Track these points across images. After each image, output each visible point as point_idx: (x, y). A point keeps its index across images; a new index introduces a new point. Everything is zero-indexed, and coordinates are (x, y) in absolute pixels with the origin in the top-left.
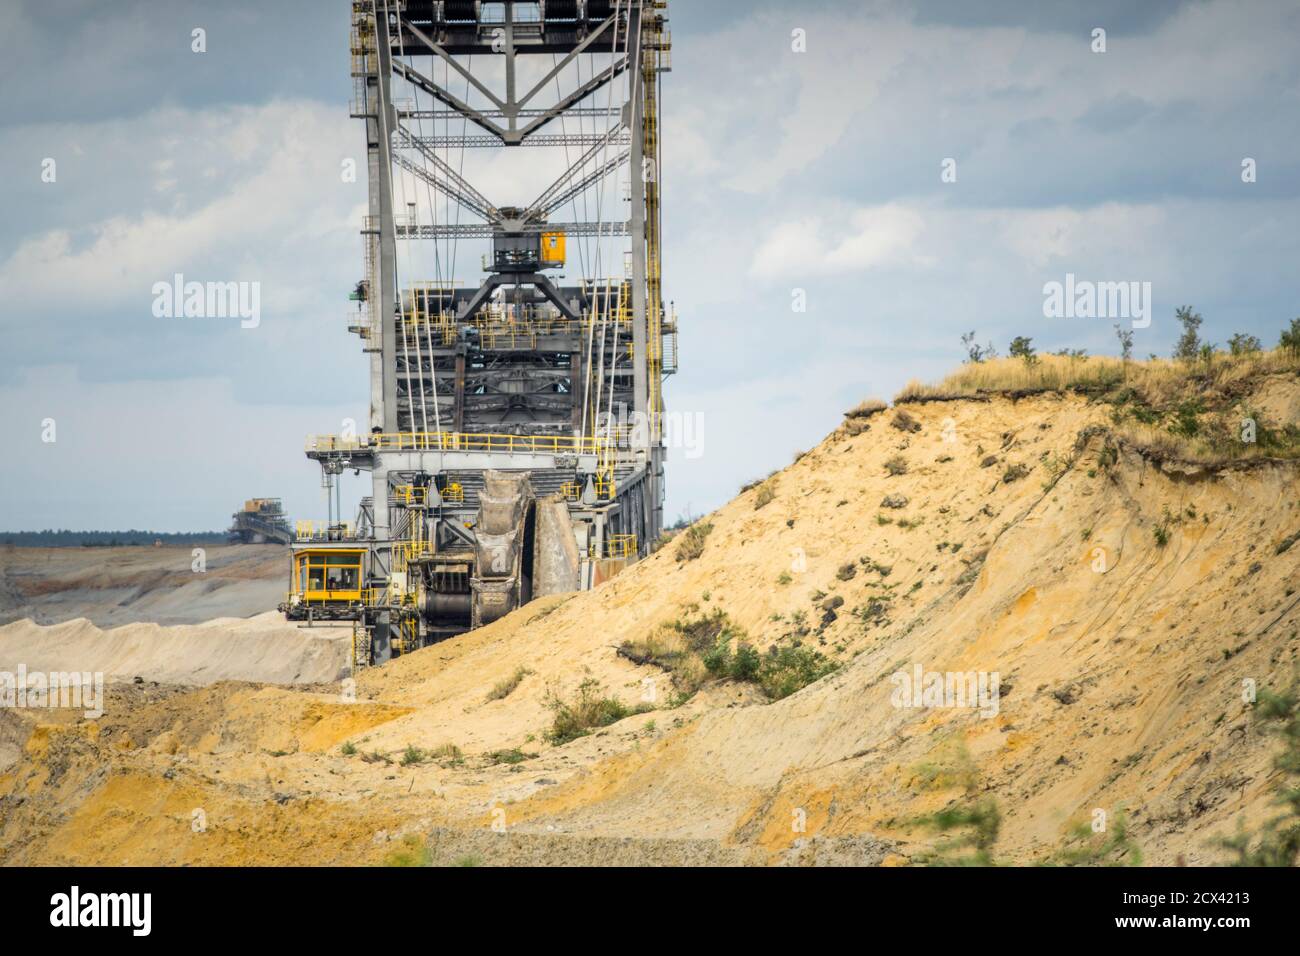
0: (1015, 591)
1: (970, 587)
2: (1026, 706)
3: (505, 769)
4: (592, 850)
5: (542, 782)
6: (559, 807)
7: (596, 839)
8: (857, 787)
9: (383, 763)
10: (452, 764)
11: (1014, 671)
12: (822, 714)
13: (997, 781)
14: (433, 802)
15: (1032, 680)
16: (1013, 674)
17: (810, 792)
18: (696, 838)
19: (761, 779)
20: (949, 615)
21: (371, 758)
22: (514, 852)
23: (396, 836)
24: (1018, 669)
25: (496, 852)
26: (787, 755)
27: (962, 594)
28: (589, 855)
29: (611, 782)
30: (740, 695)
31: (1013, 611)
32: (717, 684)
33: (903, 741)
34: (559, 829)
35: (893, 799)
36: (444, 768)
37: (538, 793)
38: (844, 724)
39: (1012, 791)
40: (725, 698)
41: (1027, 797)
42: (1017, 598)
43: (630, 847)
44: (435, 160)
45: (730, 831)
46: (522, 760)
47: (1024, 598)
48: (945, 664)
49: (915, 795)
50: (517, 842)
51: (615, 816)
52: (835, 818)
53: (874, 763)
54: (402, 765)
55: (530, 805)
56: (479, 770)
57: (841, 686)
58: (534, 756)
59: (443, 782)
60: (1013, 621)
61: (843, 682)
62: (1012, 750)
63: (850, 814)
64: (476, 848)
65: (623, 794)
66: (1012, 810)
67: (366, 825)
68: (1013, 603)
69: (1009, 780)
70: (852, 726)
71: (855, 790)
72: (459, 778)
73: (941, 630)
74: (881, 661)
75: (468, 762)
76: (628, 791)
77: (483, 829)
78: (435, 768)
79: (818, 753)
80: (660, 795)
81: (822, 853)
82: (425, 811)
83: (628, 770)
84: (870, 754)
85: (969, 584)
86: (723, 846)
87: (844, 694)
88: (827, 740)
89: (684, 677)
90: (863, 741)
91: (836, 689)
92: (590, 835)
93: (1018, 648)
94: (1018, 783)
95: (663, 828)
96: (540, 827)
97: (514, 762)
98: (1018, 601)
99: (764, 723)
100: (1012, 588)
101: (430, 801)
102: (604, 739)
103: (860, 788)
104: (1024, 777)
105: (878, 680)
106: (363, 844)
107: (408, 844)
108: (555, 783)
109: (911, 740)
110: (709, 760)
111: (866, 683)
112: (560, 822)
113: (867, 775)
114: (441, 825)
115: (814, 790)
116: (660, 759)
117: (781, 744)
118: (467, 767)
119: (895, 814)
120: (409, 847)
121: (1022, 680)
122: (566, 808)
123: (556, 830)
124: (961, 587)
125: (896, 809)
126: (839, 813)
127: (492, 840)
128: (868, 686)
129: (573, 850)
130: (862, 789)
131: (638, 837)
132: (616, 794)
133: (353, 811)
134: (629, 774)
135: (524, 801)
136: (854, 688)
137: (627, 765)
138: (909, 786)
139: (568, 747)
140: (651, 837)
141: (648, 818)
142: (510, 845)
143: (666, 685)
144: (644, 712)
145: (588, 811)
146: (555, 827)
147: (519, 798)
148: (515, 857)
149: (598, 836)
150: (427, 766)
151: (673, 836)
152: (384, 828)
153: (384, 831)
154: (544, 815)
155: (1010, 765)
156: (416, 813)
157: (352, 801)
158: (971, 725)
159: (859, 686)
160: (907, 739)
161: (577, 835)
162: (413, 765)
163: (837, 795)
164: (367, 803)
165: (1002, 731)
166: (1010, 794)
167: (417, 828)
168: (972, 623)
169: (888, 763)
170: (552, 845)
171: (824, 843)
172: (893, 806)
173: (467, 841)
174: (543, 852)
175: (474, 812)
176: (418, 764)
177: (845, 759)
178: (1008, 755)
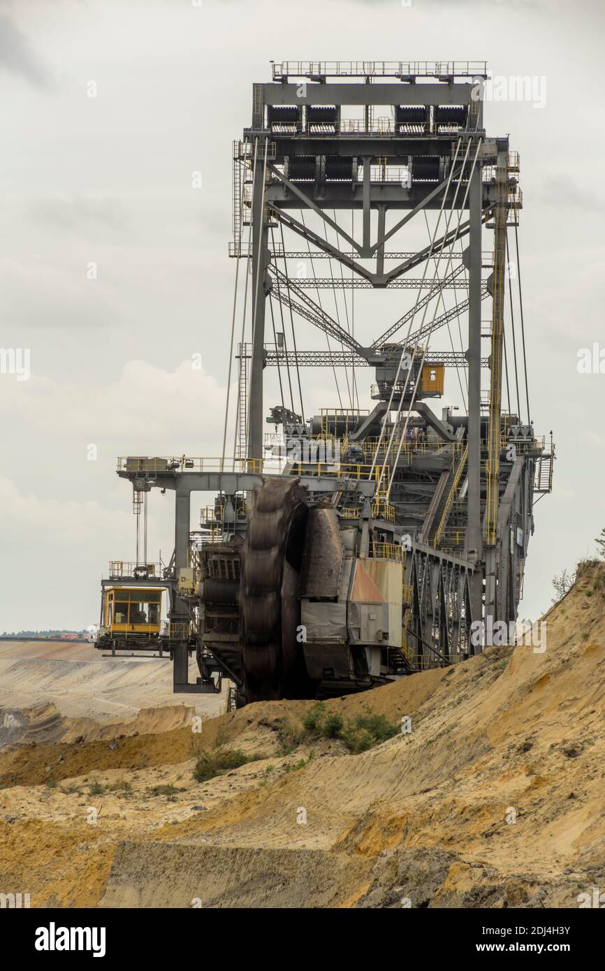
0: (535, 676)
1: (502, 672)
2: (544, 758)
3: (163, 799)
4: (235, 857)
5: (196, 808)
6: (209, 827)
7: (237, 849)
8: (424, 814)
9: (76, 794)
10: (125, 796)
11: (534, 733)
12: (396, 762)
13: (526, 810)
14: (118, 823)
15: (546, 740)
16: (533, 736)
17: (391, 817)
18: (308, 849)
19: (354, 807)
20: (486, 692)
21: (67, 790)
22: (179, 858)
23: (93, 846)
24: (536, 732)
25: (165, 858)
26: (373, 790)
27: (496, 677)
28: (231, 861)
29: (246, 809)
30: (330, 747)
31: (534, 690)
32: (313, 739)
33: (456, 781)
34: (210, 843)
35: (451, 823)
36: (120, 798)
37: (194, 816)
38: (413, 769)
39: (536, 817)
40: (319, 750)
41: (548, 822)
42: (536, 681)
43: (261, 855)
44: (304, 297)
45: (333, 844)
46: (174, 793)
47: (542, 681)
48: (485, 727)
49: (467, 820)
50: (181, 851)
51: (250, 833)
52: (408, 837)
53: (435, 797)
54: (90, 795)
55: (189, 825)
56: (145, 799)
57: (411, 742)
58: (183, 790)
59: (122, 808)
60: (534, 697)
61: (412, 739)
62: (536, 788)
63: (420, 833)
64: (151, 855)
65: (255, 818)
66: (537, 831)
67: (72, 838)
68: (532, 685)
69: (534, 810)
70: (419, 771)
71: (422, 817)
72: (131, 805)
73: (481, 703)
74: (439, 724)
75: (137, 794)
76: (258, 816)
77: (157, 842)
78: (113, 798)
79: (394, 790)
80: (281, 818)
81: (403, 860)
82: (113, 829)
83: (258, 800)
84: (432, 791)
85: (501, 670)
86: (329, 854)
87: (413, 748)
88: (401, 780)
89: (287, 735)
90: (427, 781)
91: (407, 744)
92: (233, 846)
93: (538, 716)
94: (541, 811)
95: (284, 842)
96: (197, 840)
97: (170, 794)
98: (536, 683)
99: (355, 768)
100: (533, 674)
101: (116, 821)
102: (234, 778)
103: (426, 815)
104: (545, 808)
105: (437, 738)
106: (69, 852)
107: (102, 852)
108: (206, 809)
109: (462, 781)
110: (316, 793)
111: (429, 740)
112: (210, 837)
113: (431, 806)
114: (125, 838)
115: (393, 816)
116: (281, 793)
117: (368, 782)
118: (136, 798)
119: (453, 834)
120: (103, 854)
121: (539, 740)
122: (214, 827)
123: (209, 843)
124: (496, 673)
125: (453, 830)
126: (411, 833)
127: (163, 849)
128: (430, 742)
129: (221, 857)
130: (427, 817)
131: (267, 848)
132: (250, 818)
133: (61, 828)
134: (259, 803)
135: (184, 822)
136: (419, 743)
137: (257, 797)
138: (462, 813)
139: (208, 784)
140: (276, 847)
141: (273, 834)
142: (176, 853)
143: (274, 740)
144: (260, 759)
145: (229, 829)
146: (207, 840)
147: (180, 819)
148: (179, 861)
149: (239, 847)
150: (107, 797)
151: (292, 847)
152: (84, 840)
153: (85, 842)
154: (199, 831)
155: (535, 799)
156: (106, 830)
157: (61, 822)
158: (505, 772)
159: (423, 742)
160: (459, 780)
161: (224, 846)
162: (97, 796)
163: (409, 820)
164: (71, 822)
165: (527, 776)
166: (535, 820)
167: (108, 840)
168: (504, 699)
169: (445, 798)
170: (205, 853)
171: (404, 853)
172: (452, 828)
173: (145, 849)
174: (199, 858)
175: (148, 829)
176: (101, 795)
177: (415, 794)
178: (533, 792)
